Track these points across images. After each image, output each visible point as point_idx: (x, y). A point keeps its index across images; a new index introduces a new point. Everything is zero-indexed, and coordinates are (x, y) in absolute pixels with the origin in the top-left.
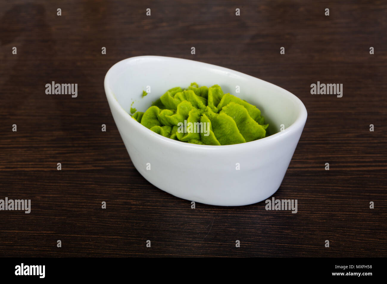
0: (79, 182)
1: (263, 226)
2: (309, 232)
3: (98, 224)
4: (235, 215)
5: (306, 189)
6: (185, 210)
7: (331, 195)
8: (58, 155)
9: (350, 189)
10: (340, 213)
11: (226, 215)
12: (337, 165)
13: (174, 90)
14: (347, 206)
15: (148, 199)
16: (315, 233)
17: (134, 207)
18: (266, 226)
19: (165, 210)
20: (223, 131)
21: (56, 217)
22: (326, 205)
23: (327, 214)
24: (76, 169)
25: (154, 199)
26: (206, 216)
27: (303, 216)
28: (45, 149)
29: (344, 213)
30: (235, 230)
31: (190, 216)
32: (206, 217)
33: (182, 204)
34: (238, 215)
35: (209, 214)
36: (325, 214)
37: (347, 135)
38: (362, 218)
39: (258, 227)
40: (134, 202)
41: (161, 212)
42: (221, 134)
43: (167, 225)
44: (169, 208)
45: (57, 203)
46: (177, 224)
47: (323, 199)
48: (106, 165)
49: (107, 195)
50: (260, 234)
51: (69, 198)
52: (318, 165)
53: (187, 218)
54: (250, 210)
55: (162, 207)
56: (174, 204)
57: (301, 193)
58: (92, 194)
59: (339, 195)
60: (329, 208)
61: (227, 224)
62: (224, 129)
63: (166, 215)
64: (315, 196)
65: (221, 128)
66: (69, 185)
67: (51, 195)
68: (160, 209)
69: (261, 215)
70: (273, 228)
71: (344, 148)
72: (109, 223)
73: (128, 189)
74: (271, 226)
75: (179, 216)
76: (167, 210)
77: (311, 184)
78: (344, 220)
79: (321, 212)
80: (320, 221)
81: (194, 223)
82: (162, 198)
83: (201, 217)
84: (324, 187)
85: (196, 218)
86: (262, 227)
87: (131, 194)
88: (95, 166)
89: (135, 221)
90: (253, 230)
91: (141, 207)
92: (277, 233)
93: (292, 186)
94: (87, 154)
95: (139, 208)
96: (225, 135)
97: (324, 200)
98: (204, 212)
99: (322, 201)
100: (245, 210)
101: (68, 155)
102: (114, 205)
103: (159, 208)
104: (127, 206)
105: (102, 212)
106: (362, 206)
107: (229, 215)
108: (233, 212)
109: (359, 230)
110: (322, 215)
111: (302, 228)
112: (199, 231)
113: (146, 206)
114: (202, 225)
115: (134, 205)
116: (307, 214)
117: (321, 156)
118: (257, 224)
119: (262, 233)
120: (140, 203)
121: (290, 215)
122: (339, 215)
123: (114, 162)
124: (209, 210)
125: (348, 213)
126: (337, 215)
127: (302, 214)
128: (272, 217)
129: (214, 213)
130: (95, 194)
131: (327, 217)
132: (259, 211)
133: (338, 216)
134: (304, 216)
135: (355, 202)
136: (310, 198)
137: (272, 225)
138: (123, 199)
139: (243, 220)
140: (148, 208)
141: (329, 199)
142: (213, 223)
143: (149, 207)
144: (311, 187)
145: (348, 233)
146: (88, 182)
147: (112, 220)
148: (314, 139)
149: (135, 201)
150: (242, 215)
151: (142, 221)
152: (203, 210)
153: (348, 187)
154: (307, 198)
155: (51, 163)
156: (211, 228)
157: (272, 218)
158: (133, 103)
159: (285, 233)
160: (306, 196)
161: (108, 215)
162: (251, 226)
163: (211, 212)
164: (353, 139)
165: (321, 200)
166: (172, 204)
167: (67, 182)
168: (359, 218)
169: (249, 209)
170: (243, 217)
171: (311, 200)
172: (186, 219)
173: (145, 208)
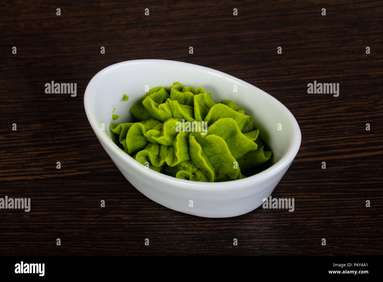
0: (66, 193)
1: (260, 240)
2: (307, 246)
3: (92, 249)
4: (231, 227)
5: (300, 188)
6: (179, 224)
7: (325, 194)
8: (39, 158)
9: (345, 184)
10: (336, 217)
11: (221, 228)
12: (329, 152)
13: (156, 92)
14: (343, 207)
15: (140, 212)
16: (313, 246)
17: (126, 223)
18: (263, 240)
19: (158, 226)
20: (213, 150)
21: (49, 243)
22: (321, 208)
23: (324, 219)
24: (61, 175)
25: (146, 212)
26: (201, 230)
27: (299, 224)
28: (25, 149)
29: (341, 217)
30: (232, 248)
31: (185, 232)
32: (201, 232)
33: (175, 217)
34: (233, 227)
35: (203, 229)
36: (321, 220)
37: (337, 110)
38: (359, 223)
39: (255, 242)
40: (125, 217)
41: (155, 229)
42: (211, 152)
43: (163, 246)
44: (162, 223)
45: (47, 223)
46: (173, 244)
47: (317, 200)
48: (91, 167)
49: (97, 209)
50: (257, 252)
51: (58, 216)
52: (310, 154)
53: (183, 235)
54: (245, 221)
55: (155, 221)
56: (167, 216)
57: (295, 194)
58: (82, 209)
59: (334, 194)
60: (325, 211)
61: (223, 241)
62: (214, 148)
63: (161, 232)
64: (309, 197)
65: (211, 146)
66: (56, 197)
67: (39, 213)
68: (154, 225)
69: (257, 226)
70: (270, 243)
71: (335, 128)
72: (103, 248)
73: (118, 200)
74: (268, 240)
75: (173, 232)
76: (160, 226)
77: (304, 181)
78: (341, 226)
79: (317, 218)
80: (317, 229)
81: (190, 242)
82: (153, 210)
83: (196, 233)
84: (318, 184)
85: (191, 235)
86: (259, 242)
87: (122, 206)
88: (80, 171)
89: (130, 243)
90: (250, 246)
91: (133, 223)
92: (275, 248)
93: (285, 185)
94: (70, 154)
95: (132, 225)
96: (216, 154)
97: (319, 201)
98: (199, 226)
99: (317, 203)
100: (240, 221)
101: (49, 156)
102: (105, 223)
103: (152, 223)
104: (119, 223)
105: (95, 232)
106: (359, 206)
107: (224, 228)
108: (228, 224)
109: (357, 239)
110: (319, 221)
111: (300, 240)
112: (196, 252)
113: (138, 221)
114: (199, 243)
115: (125, 221)
116: (303, 222)
117: (312, 141)
118: (254, 239)
119: (260, 250)
120: (132, 218)
121: (287, 224)
122: (336, 220)
123: (99, 163)
124: (204, 223)
125: (344, 217)
126: (334, 220)
127: (298, 221)
128: (268, 228)
129: (209, 227)
130: (85, 209)
131: (324, 224)
132: (255, 220)
133: (335, 222)
134: (301, 224)
135: (351, 202)
136: (305, 200)
137: (269, 238)
138: (114, 214)
139: (239, 233)
140: (140, 225)
141: (324, 199)
142: (209, 240)
143: (141, 223)
144: (305, 184)
145: (346, 244)
146: (75, 193)
147: (106, 243)
148: (303, 118)
149: (126, 215)
150: (237, 227)
151: (136, 243)
152: (197, 224)
153: (342, 181)
154: (301, 200)
155: (34, 169)
156: (207, 247)
157: (269, 230)
158: (114, 109)
159: (283, 248)
160: (301, 197)
161: (101, 236)
162: (248, 242)
163: (206, 225)
164: (343, 114)
165: (317, 201)
166: (165, 217)
167: (53, 193)
168: (356, 223)
169: (244, 219)
170: (238, 230)
171: (306, 202)
172: (182, 237)
173: (138, 225)
